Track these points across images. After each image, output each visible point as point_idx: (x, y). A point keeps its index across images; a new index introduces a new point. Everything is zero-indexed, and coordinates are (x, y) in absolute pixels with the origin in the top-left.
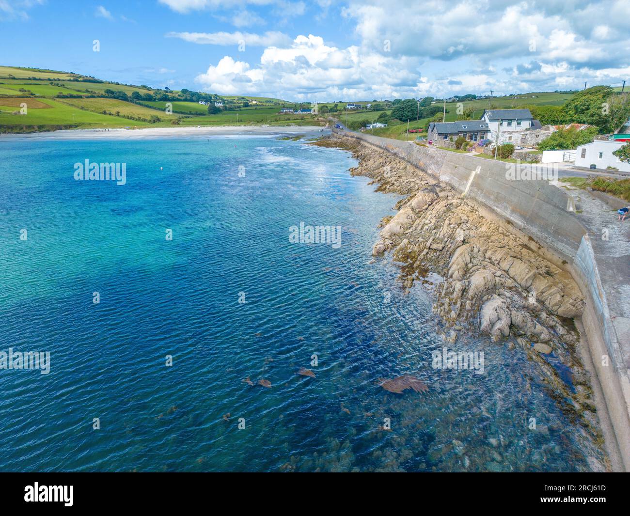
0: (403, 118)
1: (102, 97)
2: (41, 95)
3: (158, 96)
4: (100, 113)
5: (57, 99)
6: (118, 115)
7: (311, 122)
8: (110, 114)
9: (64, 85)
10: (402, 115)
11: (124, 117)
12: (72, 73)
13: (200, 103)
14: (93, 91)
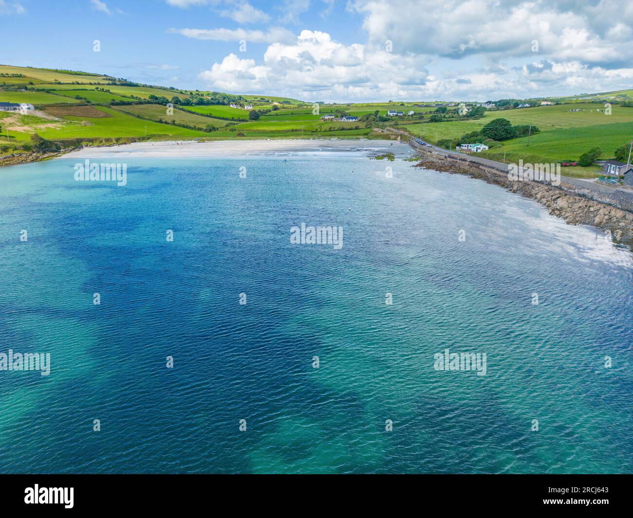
0: (496, 138)
1: (149, 103)
2: (97, 103)
3: (195, 101)
4: (157, 122)
5: (113, 107)
6: (174, 124)
7: (381, 135)
8: (166, 123)
9: (109, 91)
10: (495, 134)
11: (179, 125)
12: (105, 75)
13: (231, 106)
14: (138, 96)
